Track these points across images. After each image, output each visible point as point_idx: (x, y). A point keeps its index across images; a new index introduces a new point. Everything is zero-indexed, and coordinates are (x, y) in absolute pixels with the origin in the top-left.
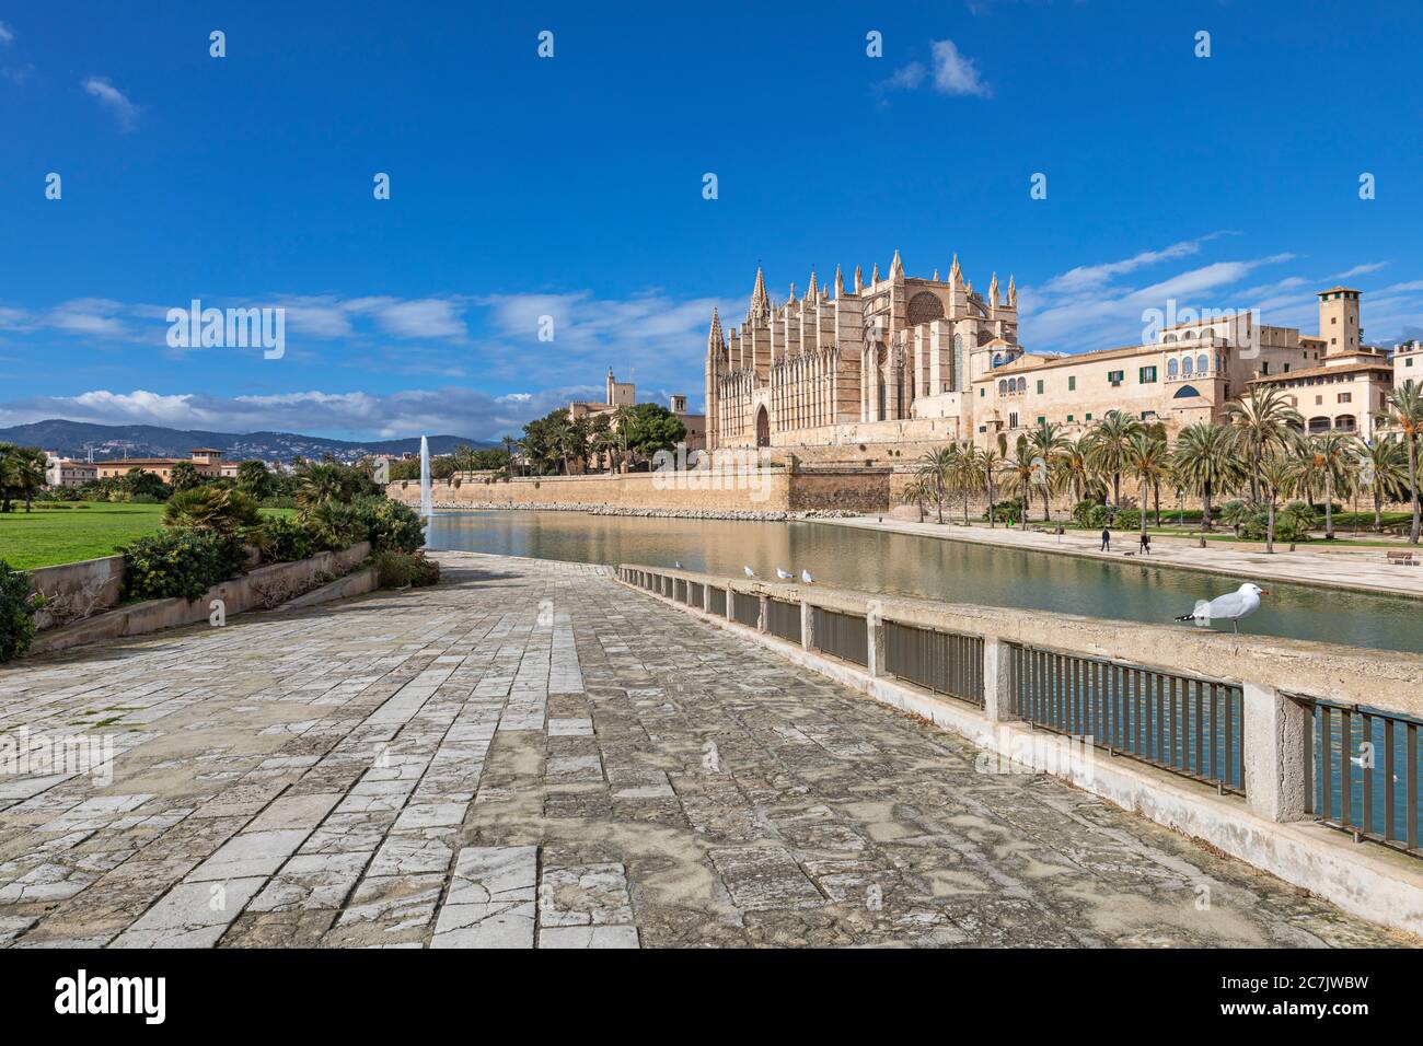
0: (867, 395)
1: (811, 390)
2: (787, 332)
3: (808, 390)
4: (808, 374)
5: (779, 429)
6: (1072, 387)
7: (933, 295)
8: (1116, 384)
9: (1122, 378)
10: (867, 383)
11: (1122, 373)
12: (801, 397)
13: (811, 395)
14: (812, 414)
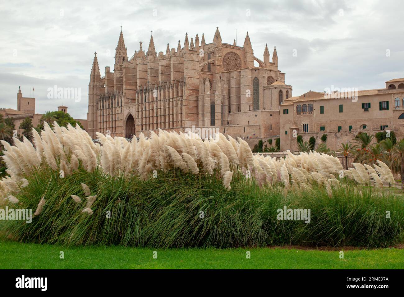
0: (203, 111)
1: (167, 106)
2: (149, 71)
3: (164, 106)
4: (165, 96)
5: (142, 129)
6: (341, 110)
7: (236, 54)
8: (366, 110)
9: (370, 107)
10: (203, 104)
11: (369, 104)
12: (159, 110)
13: (167, 109)
14: (167, 121)
